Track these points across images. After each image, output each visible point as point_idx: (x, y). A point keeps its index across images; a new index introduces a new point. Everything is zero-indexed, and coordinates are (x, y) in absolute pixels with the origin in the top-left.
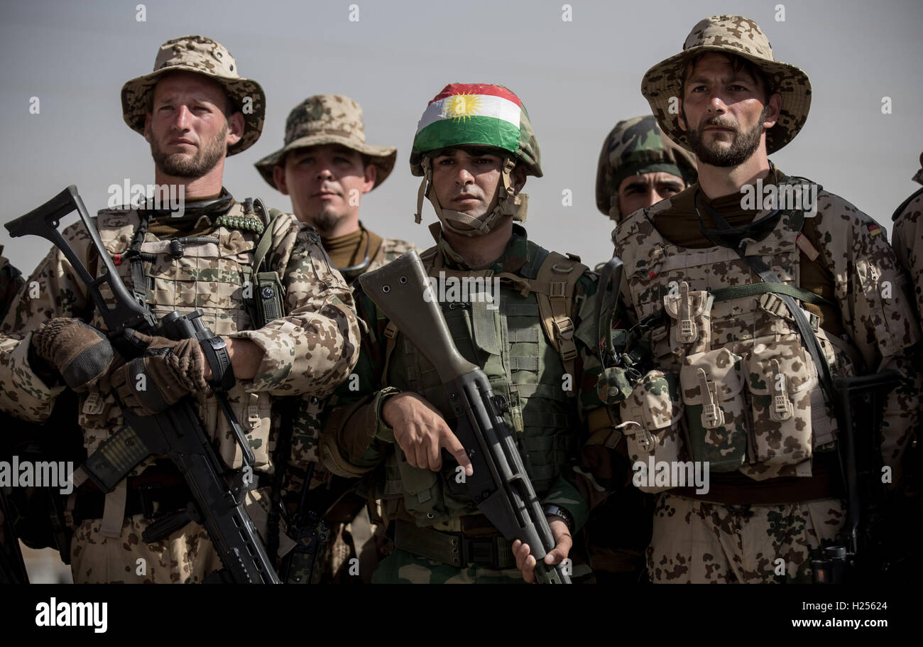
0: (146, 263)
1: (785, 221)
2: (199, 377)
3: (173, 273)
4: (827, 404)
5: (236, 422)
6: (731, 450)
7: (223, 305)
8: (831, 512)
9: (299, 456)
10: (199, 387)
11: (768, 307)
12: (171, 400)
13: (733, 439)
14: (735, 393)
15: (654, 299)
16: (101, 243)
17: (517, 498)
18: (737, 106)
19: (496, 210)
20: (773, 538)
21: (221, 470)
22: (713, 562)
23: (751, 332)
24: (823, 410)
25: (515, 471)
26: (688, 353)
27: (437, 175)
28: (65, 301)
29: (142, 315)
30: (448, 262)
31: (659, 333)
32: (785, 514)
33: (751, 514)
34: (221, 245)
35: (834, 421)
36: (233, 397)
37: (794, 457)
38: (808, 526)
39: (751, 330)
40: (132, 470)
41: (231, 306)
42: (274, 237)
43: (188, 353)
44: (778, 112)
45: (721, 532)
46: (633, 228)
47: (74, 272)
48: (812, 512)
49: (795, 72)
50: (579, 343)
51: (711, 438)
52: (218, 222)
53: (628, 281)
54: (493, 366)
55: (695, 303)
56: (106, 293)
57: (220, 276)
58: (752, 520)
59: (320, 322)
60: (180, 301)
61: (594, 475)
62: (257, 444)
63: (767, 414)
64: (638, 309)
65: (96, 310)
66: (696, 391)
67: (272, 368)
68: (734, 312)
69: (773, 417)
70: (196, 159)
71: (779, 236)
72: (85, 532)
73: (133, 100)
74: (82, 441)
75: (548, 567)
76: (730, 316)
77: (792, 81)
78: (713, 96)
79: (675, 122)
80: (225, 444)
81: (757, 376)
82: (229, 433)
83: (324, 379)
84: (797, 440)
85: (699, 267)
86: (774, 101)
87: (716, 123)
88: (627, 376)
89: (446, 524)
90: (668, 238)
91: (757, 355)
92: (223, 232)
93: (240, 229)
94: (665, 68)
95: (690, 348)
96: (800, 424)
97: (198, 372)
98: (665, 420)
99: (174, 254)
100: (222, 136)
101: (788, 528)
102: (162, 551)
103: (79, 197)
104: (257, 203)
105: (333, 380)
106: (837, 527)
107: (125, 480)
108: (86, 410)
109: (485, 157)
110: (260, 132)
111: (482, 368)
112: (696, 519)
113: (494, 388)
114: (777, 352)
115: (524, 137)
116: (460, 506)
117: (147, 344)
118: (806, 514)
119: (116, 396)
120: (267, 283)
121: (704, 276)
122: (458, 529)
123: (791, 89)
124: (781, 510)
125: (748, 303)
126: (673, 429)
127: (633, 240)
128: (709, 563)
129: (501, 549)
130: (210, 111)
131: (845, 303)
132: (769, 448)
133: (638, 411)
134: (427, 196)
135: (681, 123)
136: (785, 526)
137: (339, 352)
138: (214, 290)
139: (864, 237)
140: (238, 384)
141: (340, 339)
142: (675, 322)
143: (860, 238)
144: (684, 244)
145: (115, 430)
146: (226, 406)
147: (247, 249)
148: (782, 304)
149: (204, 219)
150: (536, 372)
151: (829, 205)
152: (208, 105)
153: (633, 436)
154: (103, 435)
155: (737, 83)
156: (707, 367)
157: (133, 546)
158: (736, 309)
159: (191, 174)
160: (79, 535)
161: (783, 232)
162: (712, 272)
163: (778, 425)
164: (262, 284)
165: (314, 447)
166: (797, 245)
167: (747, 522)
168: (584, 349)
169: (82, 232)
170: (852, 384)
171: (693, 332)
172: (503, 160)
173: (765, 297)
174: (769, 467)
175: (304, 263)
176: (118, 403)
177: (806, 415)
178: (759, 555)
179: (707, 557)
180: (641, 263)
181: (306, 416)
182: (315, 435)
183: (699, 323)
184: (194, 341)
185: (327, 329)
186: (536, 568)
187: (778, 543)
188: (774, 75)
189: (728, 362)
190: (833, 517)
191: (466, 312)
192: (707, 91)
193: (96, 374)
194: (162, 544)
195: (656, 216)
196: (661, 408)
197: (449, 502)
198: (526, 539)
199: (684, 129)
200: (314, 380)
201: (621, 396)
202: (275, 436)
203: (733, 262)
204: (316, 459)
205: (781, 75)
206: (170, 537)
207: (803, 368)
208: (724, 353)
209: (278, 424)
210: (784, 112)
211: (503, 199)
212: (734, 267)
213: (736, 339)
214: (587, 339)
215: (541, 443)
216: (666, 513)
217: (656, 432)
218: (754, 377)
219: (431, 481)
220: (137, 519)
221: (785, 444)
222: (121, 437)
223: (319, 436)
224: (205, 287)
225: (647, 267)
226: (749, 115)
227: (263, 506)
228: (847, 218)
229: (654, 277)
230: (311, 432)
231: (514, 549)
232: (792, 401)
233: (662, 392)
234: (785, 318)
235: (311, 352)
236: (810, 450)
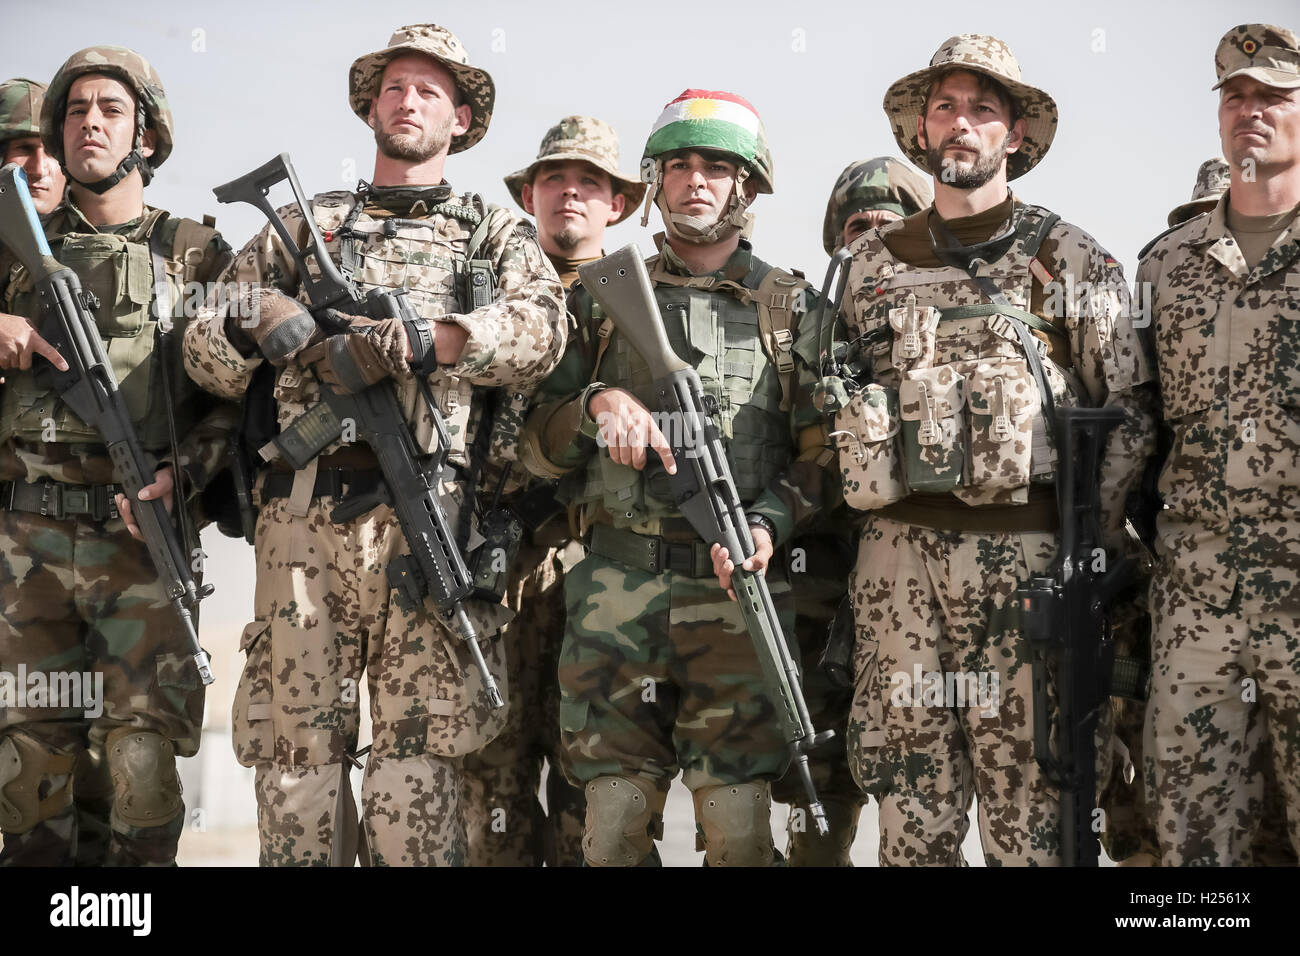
0: (357, 241)
1: (1020, 245)
2: (400, 358)
3: (384, 253)
4: (1048, 434)
5: (436, 406)
6: (946, 469)
7: (432, 290)
8: (1043, 545)
9: (497, 452)
10: (399, 368)
11: (996, 328)
12: (369, 381)
13: (949, 457)
14: (956, 410)
15: (878, 316)
16: (313, 220)
17: (720, 500)
18: (983, 127)
19: (726, 218)
20: (982, 567)
21: (416, 453)
22: (918, 587)
23: (976, 353)
24: (1044, 439)
25: (719, 472)
26: (910, 367)
27: (668, 178)
28: (272, 275)
29: (346, 289)
30: (669, 268)
31: (880, 348)
32: (996, 543)
33: (961, 541)
34: (436, 230)
35: (1055, 451)
36: (434, 379)
37: (1011, 481)
38: (1019, 557)
39: (976, 350)
40: (324, 448)
41: (443, 290)
42: (490, 228)
43: (390, 333)
44: (1021, 138)
45: (928, 557)
46: (863, 246)
47: (283, 248)
48: (1024, 544)
49: (1044, 97)
50: (796, 357)
51: (927, 455)
52: (435, 209)
53: (854, 298)
54: (706, 367)
55: (921, 318)
56: (313, 268)
57: (432, 260)
58: (961, 546)
59: (527, 311)
60: (389, 281)
61: (802, 489)
62: (454, 431)
63: (986, 434)
64: (861, 326)
65: (302, 286)
66: (915, 407)
67: (475, 351)
68: (960, 332)
69: (992, 438)
70: (420, 141)
71: (1012, 258)
72: (271, 510)
73: (361, 81)
74: (276, 415)
75: (746, 574)
76: (956, 336)
77: (1038, 106)
78: (958, 115)
79: (914, 140)
80: (422, 427)
81: (980, 394)
82: (426, 416)
83: (528, 370)
84: (1015, 463)
85: (928, 285)
86: (1018, 128)
87: (959, 143)
88: (846, 386)
89: (645, 525)
90: (898, 256)
91: (980, 374)
92: (439, 218)
93: (457, 217)
94: (910, 82)
95: (911, 363)
96: (1019, 448)
97: (399, 352)
98: (880, 434)
99: (387, 234)
100: (448, 125)
101: (998, 558)
102: (347, 534)
103: (291, 165)
104: (476, 198)
105: (536, 373)
106: (1049, 561)
107: (316, 461)
108: (282, 383)
109: (719, 163)
110: (486, 129)
111: (695, 368)
112: (903, 543)
113: (705, 390)
114: (1002, 371)
115: (760, 147)
116: (660, 506)
117: (349, 322)
118: (1017, 544)
119: (314, 372)
120: (480, 270)
121: (933, 294)
122: (657, 532)
123: (1036, 116)
124: (993, 539)
125: (975, 324)
126: (888, 443)
127: (862, 257)
128: (913, 588)
129: (700, 556)
130: (438, 96)
131: (1075, 334)
132: (986, 469)
133: (854, 422)
134: (656, 200)
135: (921, 141)
136: (994, 555)
137: (546, 344)
138: (424, 274)
139: (1100, 267)
140: (440, 369)
141: (547, 330)
142: (899, 335)
143: (1096, 268)
144: (914, 263)
145: (310, 406)
146: (425, 387)
147: (463, 237)
148: (1010, 327)
149: (420, 205)
150: (750, 379)
151: (1067, 233)
152: (437, 88)
153: (846, 449)
154: (297, 410)
155: (984, 104)
156: (928, 382)
157: (318, 527)
158: (963, 329)
159: (414, 158)
160: (265, 513)
161: (1016, 256)
162: (941, 290)
163: (996, 446)
164: (475, 271)
165: (514, 445)
166: (1030, 270)
167: (956, 548)
168: (801, 364)
169: (295, 211)
170: (1076, 413)
171: (917, 348)
172: (737, 168)
173: (992, 319)
174: (983, 491)
175: (518, 255)
176: (316, 378)
177: (1027, 438)
178: (966, 583)
179: (912, 582)
180: (868, 279)
181: (509, 412)
182: (517, 432)
183: (924, 340)
184: (397, 322)
185: (534, 318)
186: (734, 574)
187: (987, 572)
188: (1021, 99)
189: (950, 379)
190: (1045, 550)
191: (684, 312)
192: (951, 107)
193: (295, 347)
194: (348, 527)
195: (887, 235)
196: (877, 421)
197: (649, 501)
198: (725, 543)
199: (924, 147)
200: (518, 370)
201: (837, 405)
202: (474, 428)
203: (963, 282)
204: (514, 457)
205: (1029, 100)
206: (357, 520)
207: (1027, 390)
208: (946, 369)
209: (478, 417)
210: (1027, 139)
211: (734, 208)
212: (964, 287)
213: (960, 359)
214: (804, 353)
215: (749, 452)
216: (872, 536)
217: (870, 445)
218: (976, 396)
219: (633, 479)
220: (326, 500)
221: (1003, 466)
222: (316, 414)
223: (521, 433)
224: (415, 270)
225: (874, 283)
226: (993, 138)
227: (455, 499)
228: (1083, 246)
229: (881, 293)
230: (512, 429)
231: (712, 553)
232: (1013, 423)
233: (880, 405)
234: (1012, 341)
235: (517, 339)
236: (1028, 475)
